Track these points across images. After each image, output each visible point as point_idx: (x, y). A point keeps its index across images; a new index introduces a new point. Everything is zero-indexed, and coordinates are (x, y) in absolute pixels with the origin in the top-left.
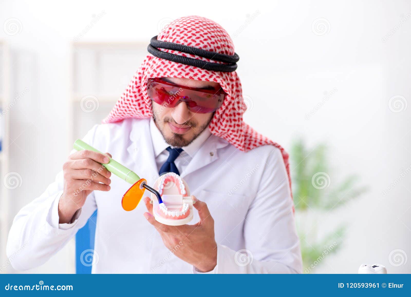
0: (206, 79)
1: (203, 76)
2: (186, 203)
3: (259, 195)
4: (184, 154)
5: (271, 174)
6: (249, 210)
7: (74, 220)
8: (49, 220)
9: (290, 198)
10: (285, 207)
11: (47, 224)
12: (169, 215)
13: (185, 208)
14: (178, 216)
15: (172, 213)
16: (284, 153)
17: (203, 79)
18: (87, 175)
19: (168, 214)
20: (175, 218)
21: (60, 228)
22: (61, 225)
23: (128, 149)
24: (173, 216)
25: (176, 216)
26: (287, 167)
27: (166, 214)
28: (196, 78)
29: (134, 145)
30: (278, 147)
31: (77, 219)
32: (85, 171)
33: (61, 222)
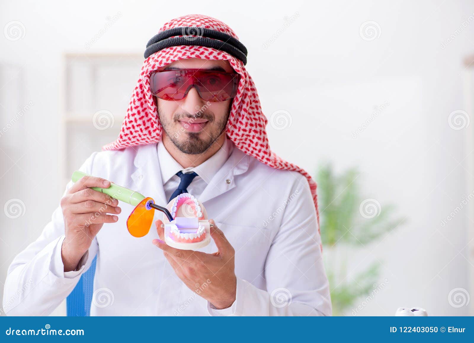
0: (215, 57)
1: (211, 53)
2: (202, 226)
3: (283, 229)
4: (197, 179)
5: (296, 205)
6: (272, 245)
7: (81, 266)
8: (52, 269)
9: (318, 233)
10: (312, 243)
11: (50, 273)
12: (182, 237)
13: (200, 230)
14: (192, 238)
15: (186, 236)
16: (311, 182)
17: (211, 57)
18: (88, 207)
19: (180, 237)
20: (188, 241)
21: (65, 277)
22: (66, 273)
23: (132, 176)
24: (187, 238)
25: (189, 238)
26: (315, 198)
27: (178, 237)
28: (203, 57)
29: (139, 171)
30: (305, 174)
31: (84, 265)
32: (85, 203)
33: (66, 270)
